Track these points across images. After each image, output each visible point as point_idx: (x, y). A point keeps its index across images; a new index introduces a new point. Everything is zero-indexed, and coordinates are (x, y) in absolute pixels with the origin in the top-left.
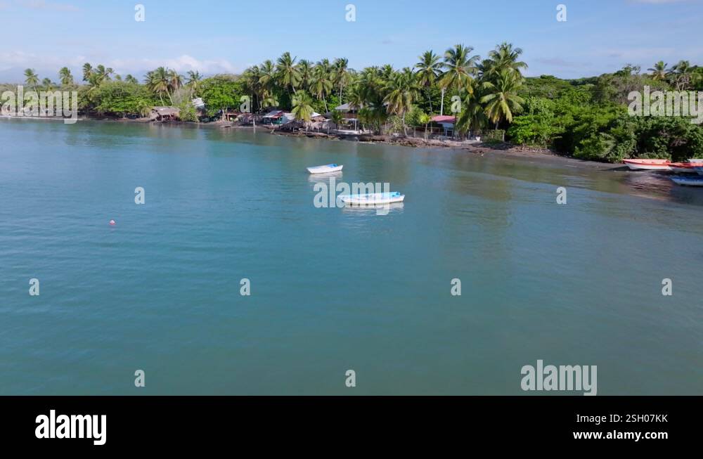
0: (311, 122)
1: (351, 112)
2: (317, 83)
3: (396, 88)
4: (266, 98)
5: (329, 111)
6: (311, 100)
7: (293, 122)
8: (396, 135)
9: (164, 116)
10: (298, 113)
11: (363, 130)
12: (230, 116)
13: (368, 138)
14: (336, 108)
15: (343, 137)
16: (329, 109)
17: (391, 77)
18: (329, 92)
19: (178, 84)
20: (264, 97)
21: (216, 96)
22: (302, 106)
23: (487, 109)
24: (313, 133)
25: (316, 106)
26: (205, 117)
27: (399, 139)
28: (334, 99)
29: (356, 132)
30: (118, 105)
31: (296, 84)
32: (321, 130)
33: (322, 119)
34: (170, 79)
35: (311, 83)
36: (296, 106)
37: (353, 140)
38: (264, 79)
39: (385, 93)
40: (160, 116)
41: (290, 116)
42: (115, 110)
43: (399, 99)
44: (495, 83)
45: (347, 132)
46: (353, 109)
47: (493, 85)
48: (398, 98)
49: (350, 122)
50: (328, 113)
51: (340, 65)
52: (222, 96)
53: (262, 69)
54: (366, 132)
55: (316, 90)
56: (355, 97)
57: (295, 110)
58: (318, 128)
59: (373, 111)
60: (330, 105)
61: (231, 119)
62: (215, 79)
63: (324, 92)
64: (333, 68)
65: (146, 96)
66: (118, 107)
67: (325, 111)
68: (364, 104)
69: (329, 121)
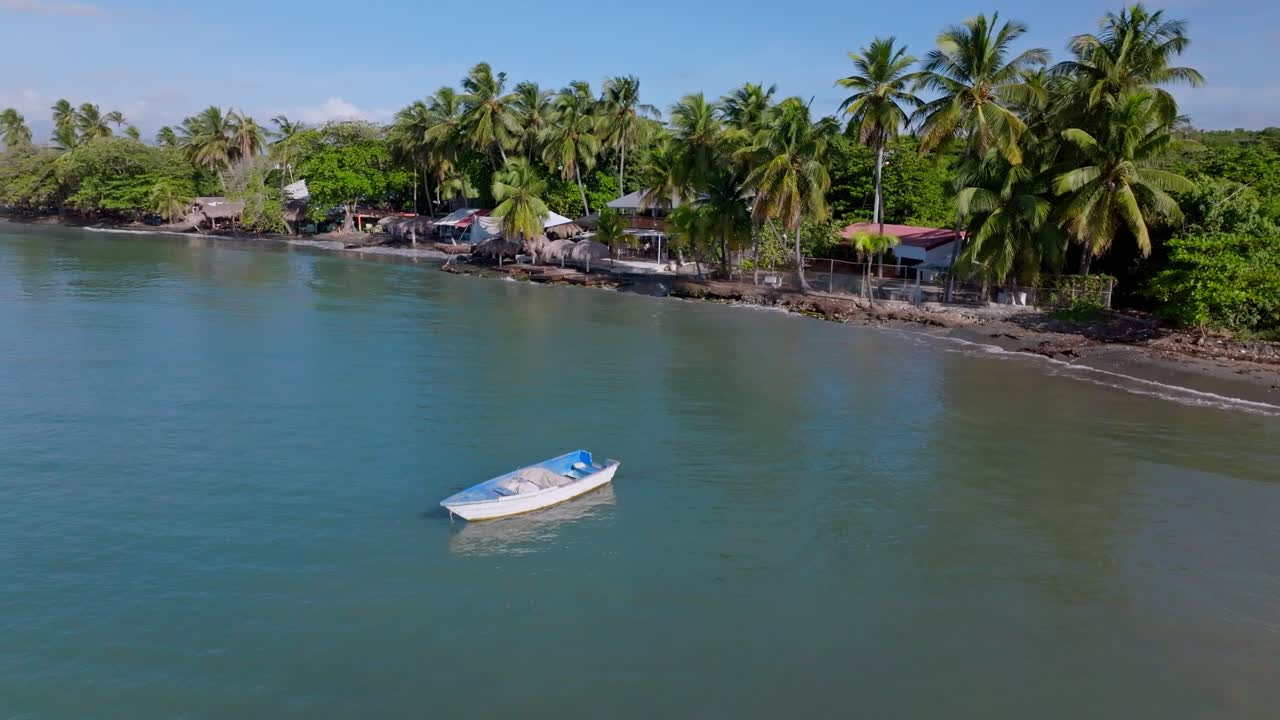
0: (543, 239)
1: (647, 213)
2: (561, 140)
3: (782, 150)
4: (449, 178)
5: (591, 211)
6: (544, 183)
7: (500, 240)
8: (775, 281)
9: (218, 220)
10: (510, 217)
11: (678, 263)
12: (365, 221)
13: (696, 288)
14: (609, 204)
15: (627, 281)
16: (593, 206)
17: (765, 117)
18: (591, 162)
19: (252, 148)
20: (443, 177)
21: (327, 174)
22: (518, 199)
23: (1072, 212)
24: (547, 271)
25: (557, 199)
26: (306, 222)
27: (785, 297)
28: (605, 180)
29: (659, 268)
30: (118, 193)
31: (509, 144)
32: (571, 264)
33: (574, 230)
34: (230, 134)
35: (546, 143)
36: (505, 198)
37: (654, 292)
38: (437, 132)
39: (746, 165)
40: (209, 219)
41: (490, 225)
42: (110, 204)
43: (790, 183)
44: (1101, 135)
45: (639, 266)
46: (652, 206)
47: (1094, 141)
48: (786, 179)
49: (644, 240)
50: (589, 218)
51: (622, 95)
52: (340, 174)
53: (433, 109)
54: (688, 267)
55: (558, 158)
56: (659, 175)
57: (500, 210)
58: (560, 256)
59: (710, 215)
60: (594, 195)
61: (369, 226)
62: (325, 132)
63: (580, 163)
64: (602, 103)
65: (178, 173)
66: (117, 199)
67: (583, 211)
68: (684, 197)
69: (591, 238)
